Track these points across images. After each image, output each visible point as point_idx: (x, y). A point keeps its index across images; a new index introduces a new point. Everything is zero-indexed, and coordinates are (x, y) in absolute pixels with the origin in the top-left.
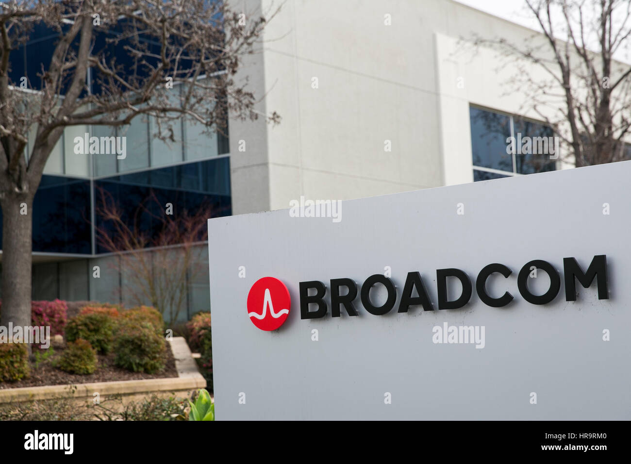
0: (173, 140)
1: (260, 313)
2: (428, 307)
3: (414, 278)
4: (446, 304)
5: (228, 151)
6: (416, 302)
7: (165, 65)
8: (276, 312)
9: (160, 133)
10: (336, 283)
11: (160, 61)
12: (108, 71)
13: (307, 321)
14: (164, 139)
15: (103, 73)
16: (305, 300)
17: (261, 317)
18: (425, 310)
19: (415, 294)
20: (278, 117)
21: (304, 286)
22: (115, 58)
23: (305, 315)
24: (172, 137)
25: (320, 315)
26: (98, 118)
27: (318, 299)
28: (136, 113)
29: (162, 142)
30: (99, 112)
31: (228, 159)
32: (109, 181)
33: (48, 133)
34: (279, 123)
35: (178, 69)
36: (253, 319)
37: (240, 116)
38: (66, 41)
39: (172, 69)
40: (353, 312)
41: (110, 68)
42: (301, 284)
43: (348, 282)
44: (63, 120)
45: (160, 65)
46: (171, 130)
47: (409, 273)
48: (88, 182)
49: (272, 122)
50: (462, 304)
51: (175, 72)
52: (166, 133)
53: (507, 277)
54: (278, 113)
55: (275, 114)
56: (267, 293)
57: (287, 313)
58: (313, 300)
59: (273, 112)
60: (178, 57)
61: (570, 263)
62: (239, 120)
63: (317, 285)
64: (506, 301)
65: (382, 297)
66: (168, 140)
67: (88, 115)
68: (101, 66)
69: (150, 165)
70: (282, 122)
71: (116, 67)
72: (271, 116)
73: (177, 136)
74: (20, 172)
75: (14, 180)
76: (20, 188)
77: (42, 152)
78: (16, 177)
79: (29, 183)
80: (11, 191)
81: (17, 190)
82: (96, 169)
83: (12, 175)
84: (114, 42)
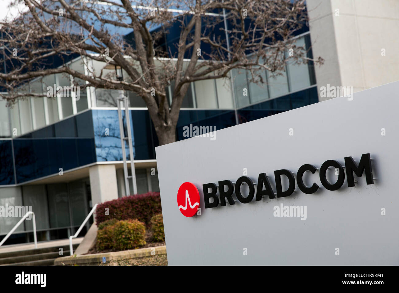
1: (184, 206)
3: (262, 177)
4: (281, 194)
5: (316, 84)
6: (265, 193)
7: (245, 36)
8: (192, 204)
9: (253, 79)
10: (222, 183)
11: (243, 34)
12: (216, 44)
13: (210, 210)
14: (257, 82)
15: (214, 46)
16: (207, 196)
17: (185, 208)
18: (271, 198)
19: (264, 188)
20: (322, 60)
21: (206, 187)
22: (220, 36)
23: (208, 206)
24: (261, 80)
25: (215, 205)
26: (211, 74)
27: (213, 195)
28: (229, 69)
29: (255, 84)
30: (210, 70)
31: (316, 87)
33: (180, 88)
34: (323, 64)
35: (255, 38)
36: (181, 209)
37: (297, 62)
38: (187, 30)
39: (251, 38)
40: (232, 203)
41: (218, 43)
42: (203, 185)
43: (227, 182)
44: (187, 79)
45: (242, 37)
46: (260, 76)
47: (260, 174)
48: (234, 111)
49: (318, 63)
50: (290, 193)
51: (253, 40)
52: (257, 78)
53: (314, 173)
54: (322, 57)
55: (320, 58)
57: (198, 205)
58: (211, 195)
59: (318, 57)
60: (255, 30)
61: (349, 160)
62: (297, 65)
63: (212, 185)
64: (314, 190)
65: (245, 191)
66: (260, 83)
67: (204, 73)
68: (211, 42)
69: (269, 98)
70: (325, 63)
71: (221, 42)
72: (317, 60)
73: (264, 80)
74: (166, 113)
75: (162, 119)
76: (167, 123)
77: (178, 99)
78: (164, 117)
79: (172, 119)
80: (162, 126)
81: (165, 124)
82: (237, 103)
83: (161, 116)
84: (212, 27)
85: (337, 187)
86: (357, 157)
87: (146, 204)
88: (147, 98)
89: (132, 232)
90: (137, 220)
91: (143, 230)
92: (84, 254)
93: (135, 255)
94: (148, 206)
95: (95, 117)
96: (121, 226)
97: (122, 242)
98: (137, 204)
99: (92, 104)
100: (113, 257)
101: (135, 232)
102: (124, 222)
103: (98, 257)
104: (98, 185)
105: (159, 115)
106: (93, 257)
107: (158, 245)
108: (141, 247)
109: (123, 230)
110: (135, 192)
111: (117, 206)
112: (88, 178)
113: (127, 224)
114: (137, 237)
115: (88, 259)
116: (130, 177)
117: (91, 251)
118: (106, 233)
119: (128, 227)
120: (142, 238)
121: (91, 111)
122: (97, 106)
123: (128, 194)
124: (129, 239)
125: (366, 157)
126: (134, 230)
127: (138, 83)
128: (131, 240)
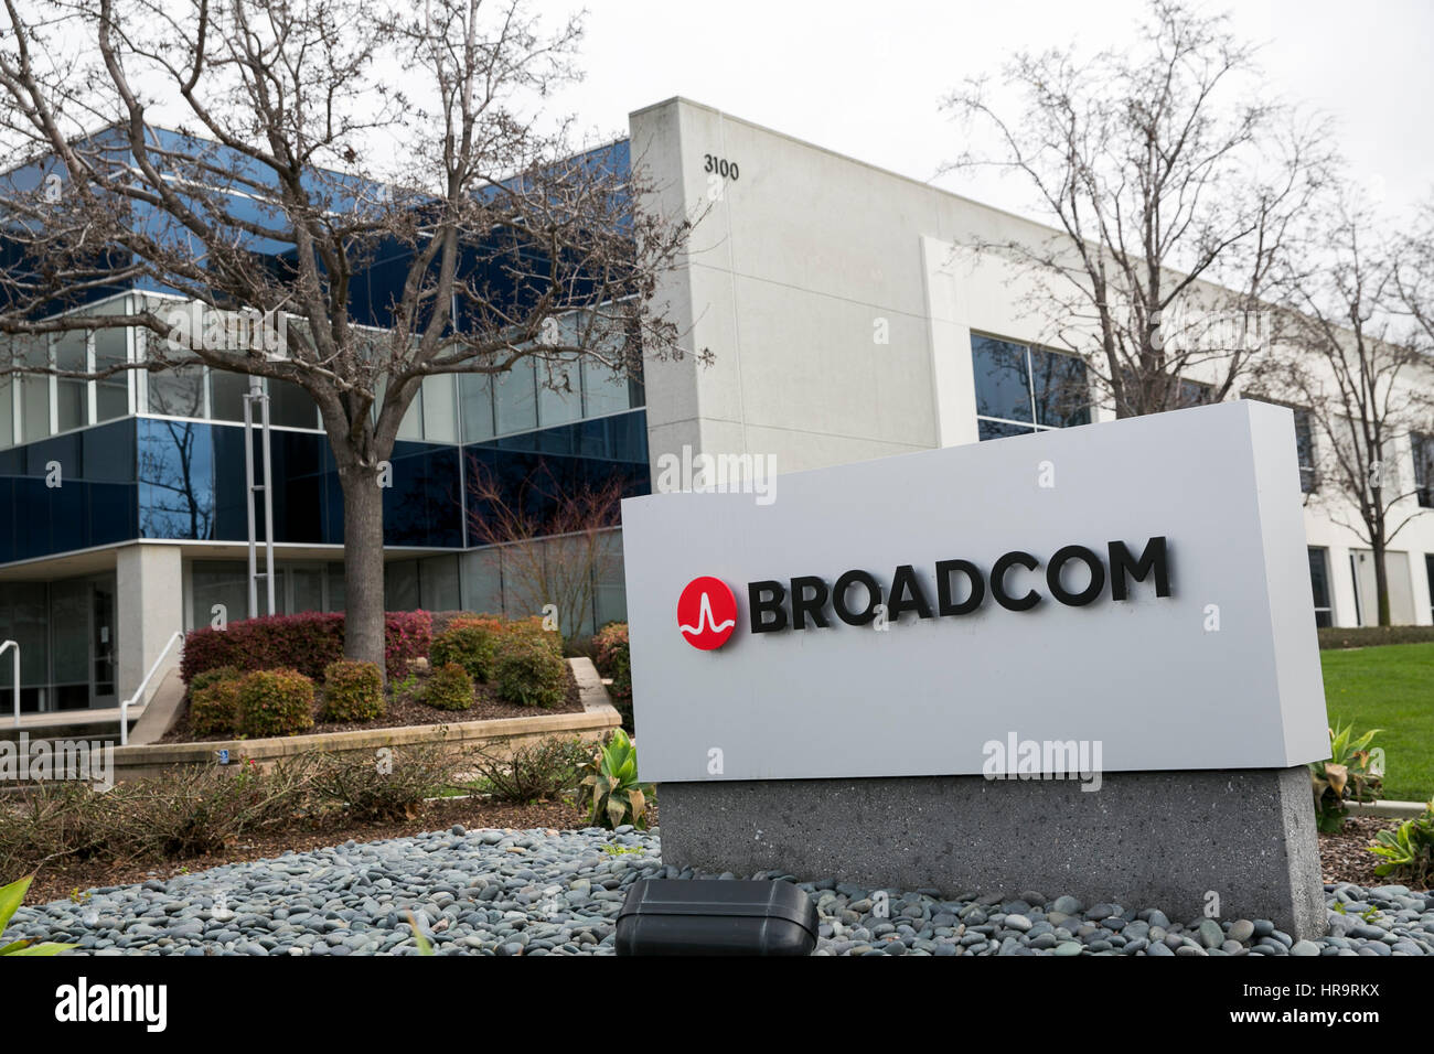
0: (569, 391)
1: (696, 626)
2: (926, 613)
3: (905, 574)
4: (949, 609)
5: (644, 405)
6: (908, 607)
7: (556, 289)
8: (718, 623)
9: (551, 381)
10: (798, 583)
11: (550, 284)
12: (480, 299)
13: (759, 636)
14: (556, 389)
15: (473, 302)
16: (757, 607)
17: (697, 632)
18: (922, 617)
19: (906, 595)
20: (711, 355)
21: (755, 588)
22: (489, 282)
23: (758, 627)
24: (567, 386)
25: (777, 627)
26: (468, 363)
27: (773, 605)
28: (518, 355)
29: (554, 392)
30: (469, 355)
31: (645, 411)
32: (483, 448)
33: (402, 386)
34: (712, 363)
35: (573, 295)
36: (686, 634)
37: (659, 355)
38: (422, 260)
39: (566, 295)
40: (822, 623)
41: (483, 295)
42: (751, 585)
43: (815, 582)
44: (421, 367)
45: (550, 290)
46: (565, 376)
47: (898, 568)
48: (457, 449)
49: (703, 361)
50: (972, 607)
51: (570, 299)
52: (559, 381)
53: (1031, 569)
54: (711, 350)
55: (706, 351)
56: (705, 597)
57: (733, 625)
58: (767, 606)
59: (703, 347)
60: (574, 277)
61: (1117, 548)
62: (658, 360)
63: (772, 586)
64: (1032, 603)
65: (858, 600)
66: (562, 390)
67: (456, 359)
68: (470, 294)
69: (538, 426)
70: (716, 361)
71: (489, 295)
72: (702, 354)
73: (574, 385)
74: (366, 439)
75: (357, 450)
76: (366, 460)
77: (394, 410)
78: (360, 446)
79: (378, 453)
80: (354, 465)
81: (361, 463)
82: (466, 432)
83: (355, 443)
84: (487, 260)
85: (1084, 599)
86: (1138, 546)
87: (301, 637)
88: (328, 402)
89: (284, 697)
90: (295, 671)
91: (308, 694)
92: (154, 743)
93: (295, 747)
94: (306, 642)
95: (142, 431)
96: (260, 683)
97: (260, 717)
98: (282, 637)
99: (138, 406)
100: (246, 750)
101: (291, 698)
102: (268, 675)
103: (206, 749)
105: (350, 441)
106: (197, 750)
107: (340, 730)
108: (302, 731)
109: (265, 691)
110: (272, 611)
111: (235, 639)
112: (113, 572)
113: (275, 679)
114: (295, 707)
115: (180, 754)
116: (261, 575)
117: (168, 736)
118: (216, 698)
119: (276, 686)
120: (305, 711)
121: (135, 419)
122: (149, 412)
123: (254, 613)
124: (276, 712)
125: (1158, 547)
126: (289, 694)
127: (330, 367)
128: (280, 715)
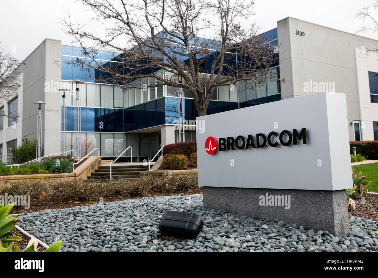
0: (253, 89)
1: (209, 149)
2: (254, 147)
3: (250, 136)
4: (259, 146)
5: (280, 92)
6: (250, 145)
7: (246, 65)
9: (248, 87)
10: (229, 138)
11: (245, 64)
12: (231, 68)
13: (221, 151)
14: (250, 89)
15: (230, 69)
16: (221, 144)
17: (209, 150)
19: (250, 142)
20: (285, 80)
21: (220, 139)
22: (233, 64)
23: (221, 149)
24: (252, 88)
25: (224, 149)
26: (227, 83)
27: (224, 144)
28: (237, 81)
30: (227, 81)
31: (281, 94)
32: (244, 103)
33: (211, 89)
34: (285, 82)
35: (251, 66)
36: (207, 150)
37: (272, 80)
38: (217, 59)
40: (233, 149)
41: (232, 67)
42: (219, 139)
43: (232, 138)
44: (215, 84)
45: (245, 65)
46: (252, 86)
48: (238, 103)
49: (283, 82)
50: (263, 146)
51: (250, 67)
52: (250, 87)
53: (276, 136)
55: (283, 79)
56: (210, 141)
57: (216, 149)
58: (223, 144)
59: (283, 78)
60: (251, 62)
61: (295, 131)
62: (271, 82)
63: (223, 139)
64: (276, 145)
65: (240, 143)
66: (251, 89)
67: (224, 82)
68: (229, 67)
71: (233, 67)
72: (282, 80)
73: (254, 88)
74: (203, 101)
75: (201, 104)
76: (203, 106)
77: (209, 95)
78: (201, 103)
79: (205, 105)
80: (200, 108)
81: (202, 107)
82: (240, 99)
83: (200, 102)
84: (230, 59)
85: (288, 144)
86: (299, 130)
87: (189, 147)
88: (194, 93)
89: (180, 161)
90: (183, 155)
91: (186, 160)
92: (155, 170)
93: (181, 173)
94: (190, 148)
95: (166, 101)
96: (175, 157)
97: (175, 165)
98: (184, 147)
99: (165, 94)
100: (170, 173)
101: (182, 161)
102: (177, 156)
103: (162, 172)
104: (165, 136)
105: (199, 102)
106: (160, 172)
107: (193, 169)
108: (184, 169)
109: (176, 159)
110: (184, 141)
111: (173, 147)
112: (160, 132)
113: (178, 157)
114: (183, 163)
115: (157, 173)
116: (182, 133)
117: (159, 169)
118: (167, 161)
119: (178, 158)
120: (185, 164)
121: (164, 97)
122: (168, 96)
123: (180, 141)
124: (179, 164)
125: (304, 130)
126: (181, 160)
127: (189, 85)
128: (180, 165)
